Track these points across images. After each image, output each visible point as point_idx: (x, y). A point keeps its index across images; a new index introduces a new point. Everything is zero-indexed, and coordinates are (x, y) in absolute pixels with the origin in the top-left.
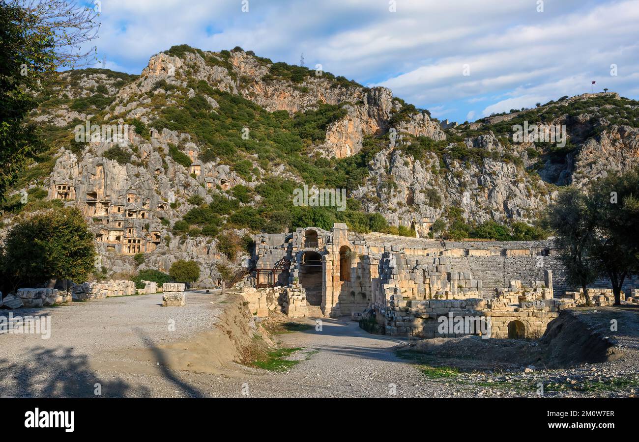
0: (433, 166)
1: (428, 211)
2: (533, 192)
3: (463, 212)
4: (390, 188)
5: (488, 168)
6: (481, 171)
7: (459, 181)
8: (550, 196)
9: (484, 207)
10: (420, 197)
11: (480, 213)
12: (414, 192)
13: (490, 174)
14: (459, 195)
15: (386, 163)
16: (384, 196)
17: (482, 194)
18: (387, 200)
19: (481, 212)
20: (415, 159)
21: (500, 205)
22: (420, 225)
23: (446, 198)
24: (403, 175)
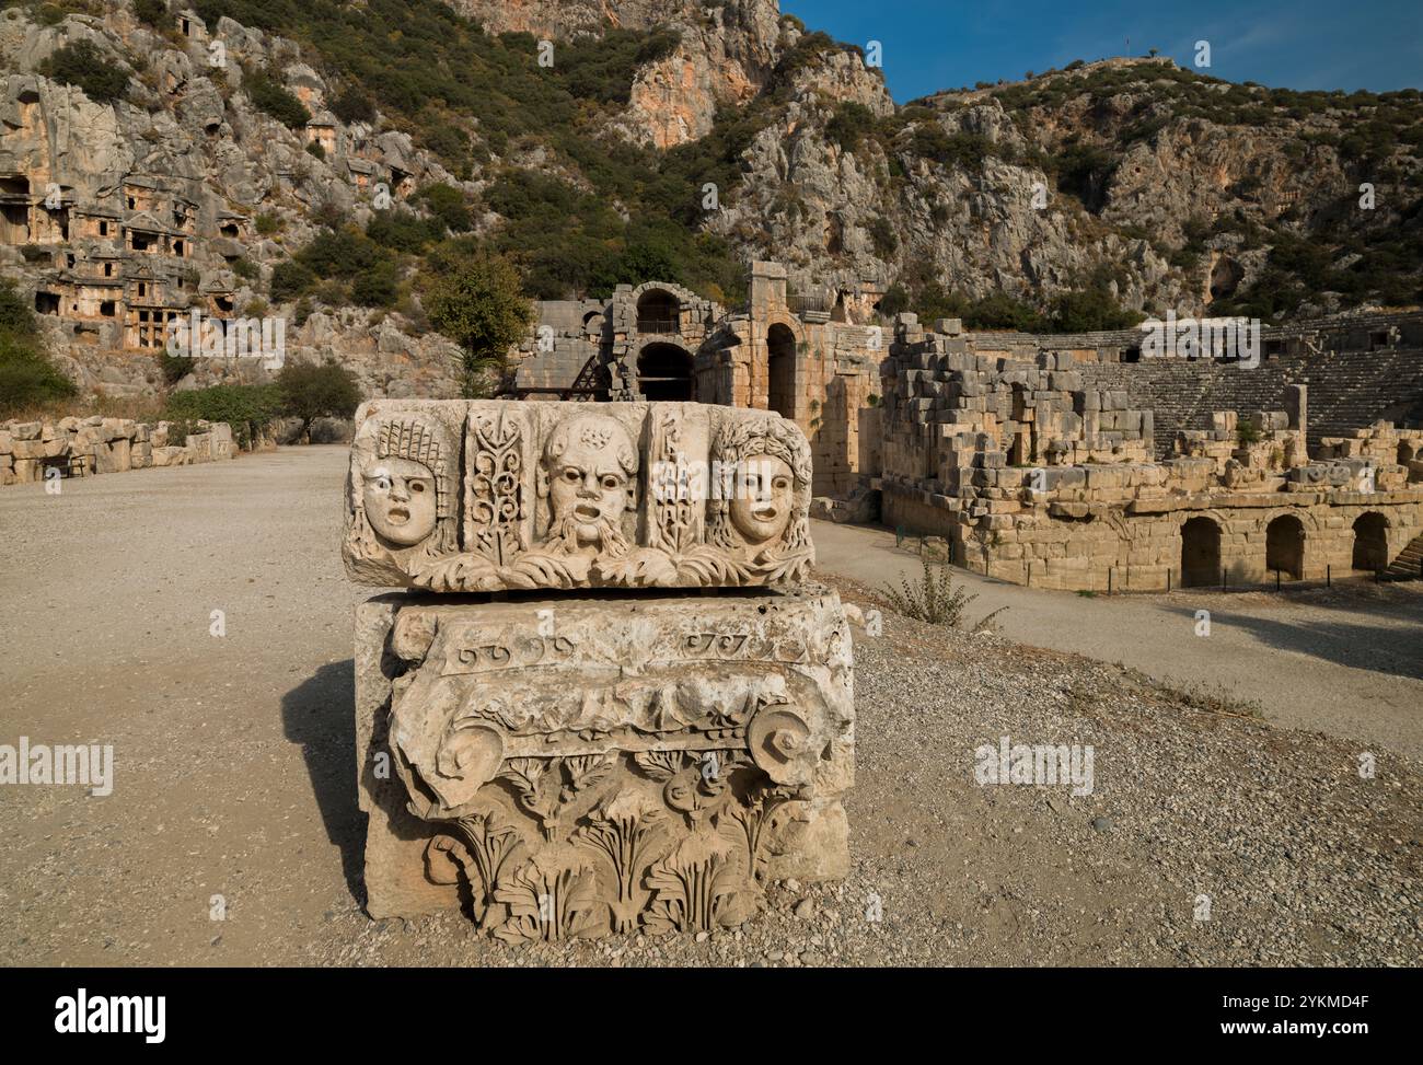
0: (878, 170)
1: (873, 266)
2: (1078, 232)
3: (940, 272)
4: (791, 213)
5: (992, 178)
6: (977, 185)
7: (931, 205)
8: (1104, 243)
9: (980, 263)
10: (857, 237)
11: (973, 275)
12: (842, 225)
13: (996, 192)
14: (931, 235)
15: (780, 157)
16: (778, 231)
17: (978, 234)
18: (789, 239)
19: (976, 273)
20: (843, 150)
21: (1014, 259)
22: (855, 298)
23: (904, 241)
24: (819, 184)
